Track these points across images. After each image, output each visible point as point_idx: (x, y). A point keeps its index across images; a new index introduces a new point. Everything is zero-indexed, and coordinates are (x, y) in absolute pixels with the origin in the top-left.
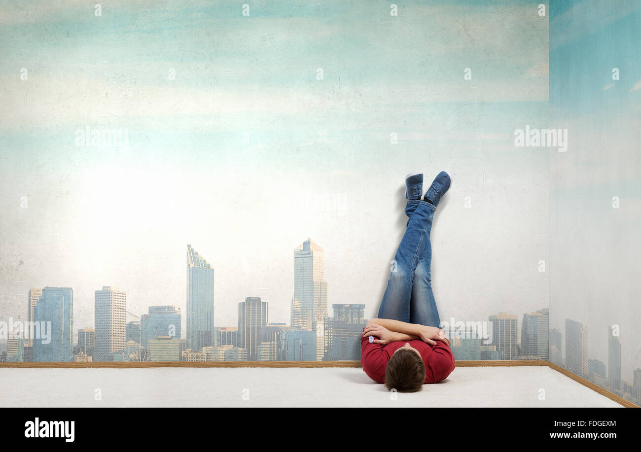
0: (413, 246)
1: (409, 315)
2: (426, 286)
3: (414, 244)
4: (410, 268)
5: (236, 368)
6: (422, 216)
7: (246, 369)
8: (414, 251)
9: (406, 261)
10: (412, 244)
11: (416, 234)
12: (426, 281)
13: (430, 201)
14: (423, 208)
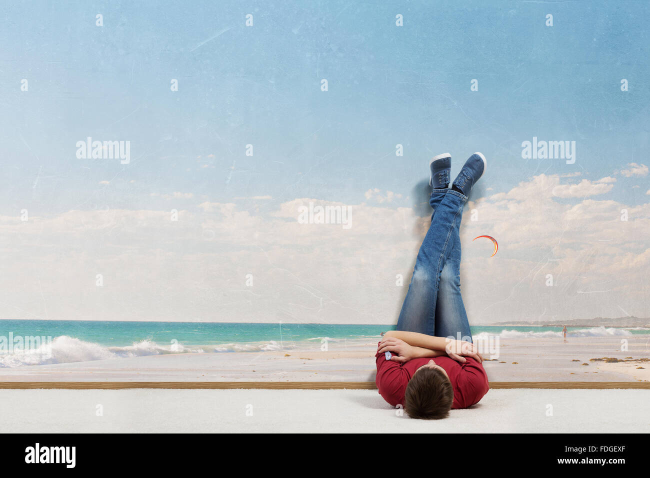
0: (439, 244)
1: (434, 326)
2: (454, 291)
3: (439, 241)
6: (450, 207)
8: (440, 249)
11: (442, 229)
12: (455, 286)
13: (460, 190)
14: (451, 199)
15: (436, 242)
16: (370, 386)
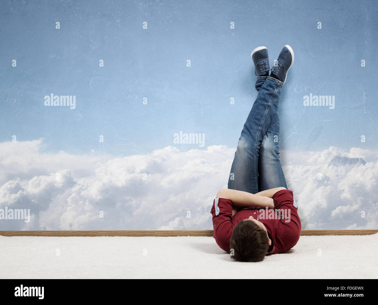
0: (258, 119)
1: (257, 185)
2: (274, 158)
3: (258, 117)
4: (254, 140)
5: (94, 237)
6: (268, 90)
7: (104, 237)
8: (259, 123)
9: (250, 133)
10: (256, 117)
11: (261, 107)
12: (275, 154)
13: (275, 75)
14: (268, 83)
15: (255, 118)
16: (209, 234)
